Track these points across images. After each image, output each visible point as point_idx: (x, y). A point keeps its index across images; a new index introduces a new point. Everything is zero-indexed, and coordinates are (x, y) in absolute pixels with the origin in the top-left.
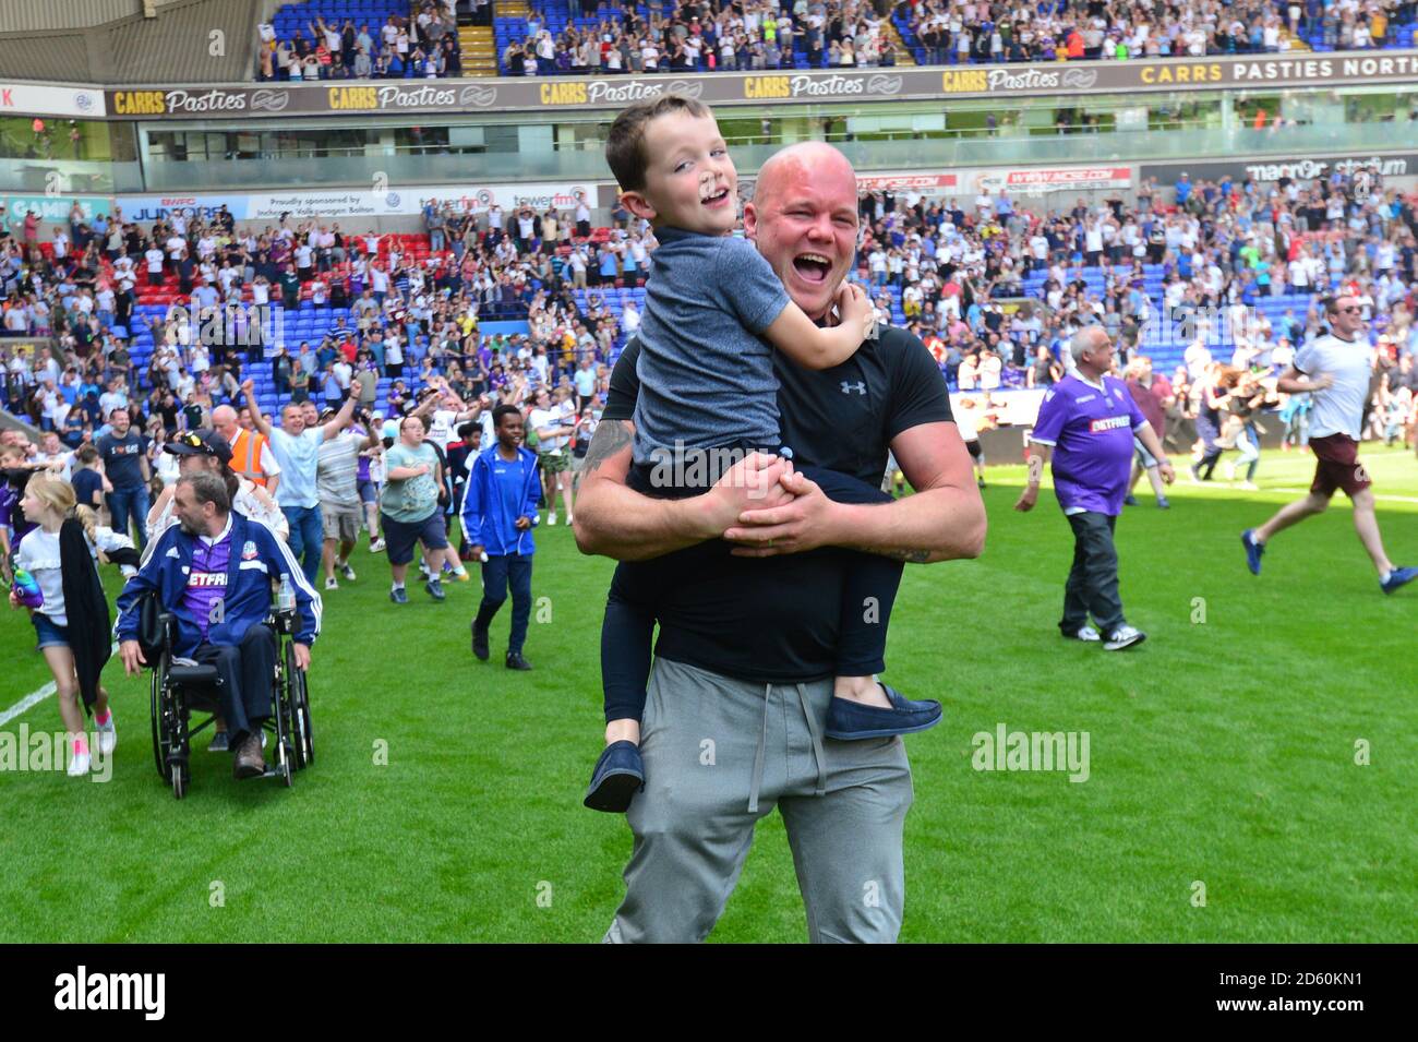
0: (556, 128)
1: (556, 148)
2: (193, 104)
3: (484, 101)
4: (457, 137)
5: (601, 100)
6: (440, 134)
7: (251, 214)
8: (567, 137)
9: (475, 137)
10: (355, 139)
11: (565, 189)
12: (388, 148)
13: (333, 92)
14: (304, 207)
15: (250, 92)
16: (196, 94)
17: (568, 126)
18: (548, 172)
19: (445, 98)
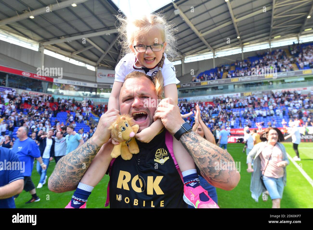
0: (234, 85)
1: (234, 88)
2: (184, 86)
3: (223, 82)
4: (219, 88)
5: (241, 81)
6: (217, 87)
7: (190, 100)
8: (236, 86)
9: (222, 87)
10: (205, 89)
11: (235, 94)
12: (210, 90)
13: (201, 83)
14: (197, 98)
15: (191, 84)
16: (184, 85)
17: (236, 85)
18: (233, 91)
19: (217, 82)
